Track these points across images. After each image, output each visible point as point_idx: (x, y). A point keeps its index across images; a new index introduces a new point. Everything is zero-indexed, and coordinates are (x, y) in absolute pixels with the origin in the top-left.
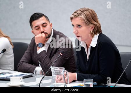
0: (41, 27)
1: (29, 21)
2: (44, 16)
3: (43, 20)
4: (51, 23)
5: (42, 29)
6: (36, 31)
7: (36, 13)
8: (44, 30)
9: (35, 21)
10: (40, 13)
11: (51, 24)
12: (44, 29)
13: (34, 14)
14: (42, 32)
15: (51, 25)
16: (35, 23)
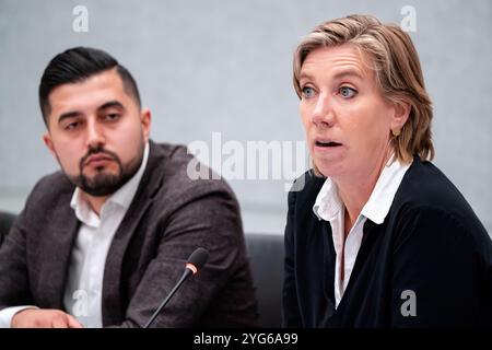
0: (91, 120)
1: (39, 83)
2: (114, 71)
3: (104, 86)
4: (145, 109)
5: (93, 133)
6: (61, 138)
7: (78, 51)
8: (102, 140)
9: (67, 89)
10: (99, 53)
11: (148, 115)
12: (103, 135)
13: (67, 52)
14: (94, 146)
15: (145, 120)
16: (65, 97)
